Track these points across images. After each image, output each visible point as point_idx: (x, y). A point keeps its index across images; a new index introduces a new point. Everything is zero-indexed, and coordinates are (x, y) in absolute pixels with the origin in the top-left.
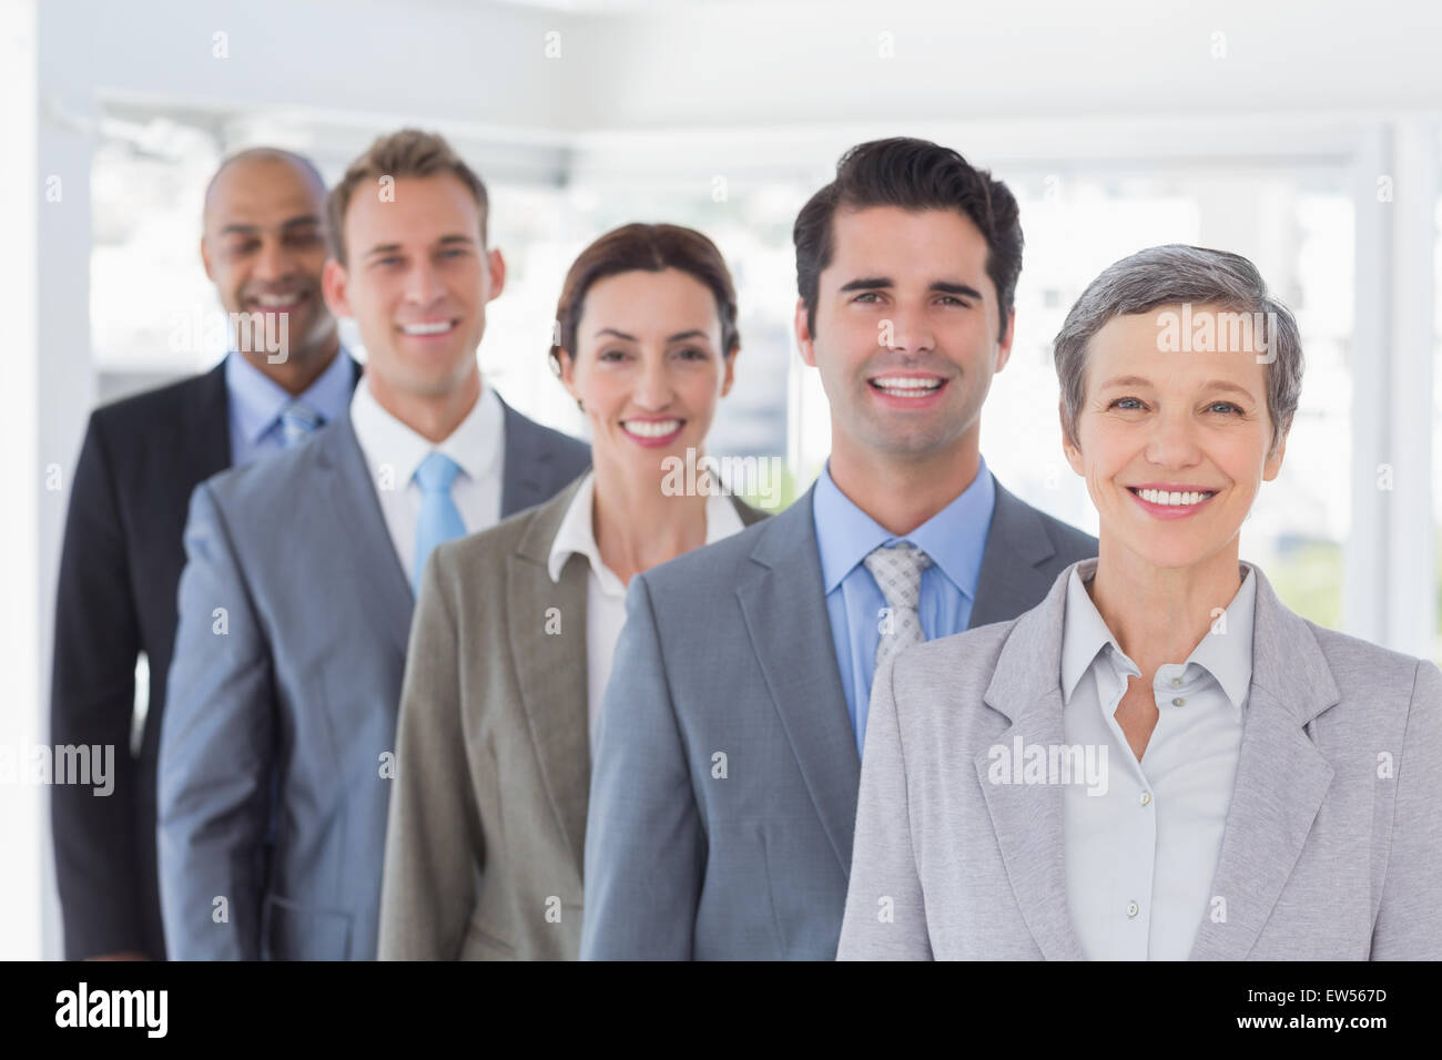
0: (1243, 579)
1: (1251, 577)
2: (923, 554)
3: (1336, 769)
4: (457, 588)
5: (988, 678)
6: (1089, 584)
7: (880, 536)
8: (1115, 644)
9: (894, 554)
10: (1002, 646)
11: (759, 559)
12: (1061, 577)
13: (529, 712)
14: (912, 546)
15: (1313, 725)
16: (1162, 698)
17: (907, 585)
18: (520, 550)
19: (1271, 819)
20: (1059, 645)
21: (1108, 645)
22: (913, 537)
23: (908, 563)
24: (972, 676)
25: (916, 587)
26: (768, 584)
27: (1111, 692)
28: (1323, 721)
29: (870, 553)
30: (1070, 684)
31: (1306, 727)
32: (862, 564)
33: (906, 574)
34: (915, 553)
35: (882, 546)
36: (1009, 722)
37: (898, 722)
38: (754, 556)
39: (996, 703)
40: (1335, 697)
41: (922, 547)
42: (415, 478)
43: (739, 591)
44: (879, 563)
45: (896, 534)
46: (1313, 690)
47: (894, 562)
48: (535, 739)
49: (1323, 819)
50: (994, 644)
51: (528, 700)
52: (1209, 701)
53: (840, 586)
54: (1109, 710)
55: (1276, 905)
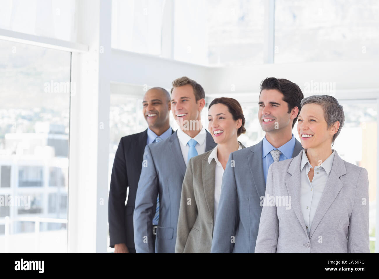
0: (332, 152)
1: (334, 152)
2: (280, 152)
3: (344, 185)
4: (193, 165)
5: (288, 168)
6: (306, 152)
7: (273, 148)
8: (309, 162)
9: (275, 151)
10: (291, 162)
11: (252, 151)
12: (302, 151)
13: (204, 187)
14: (278, 150)
15: (341, 177)
16: (315, 172)
17: (277, 157)
18: (205, 159)
19: (331, 192)
20: (300, 162)
21: (308, 162)
22: (278, 149)
23: (277, 153)
24: (286, 167)
25: (279, 157)
26: (253, 155)
27: (308, 170)
28: (343, 177)
29: (271, 151)
30: (302, 168)
31: (340, 178)
32: (269, 153)
33: (277, 155)
34: (279, 151)
35: (273, 150)
36: (291, 175)
37: (272, 175)
38: (251, 150)
39: (289, 172)
40: (346, 173)
41: (280, 151)
42: (188, 143)
43: (248, 156)
44: (272, 153)
45: (276, 149)
46: (342, 171)
47: (275, 153)
48: (205, 192)
49: (341, 193)
50: (289, 162)
51: (204, 185)
52: (323, 173)
53: (265, 157)
54: (307, 174)
55: (330, 206)
